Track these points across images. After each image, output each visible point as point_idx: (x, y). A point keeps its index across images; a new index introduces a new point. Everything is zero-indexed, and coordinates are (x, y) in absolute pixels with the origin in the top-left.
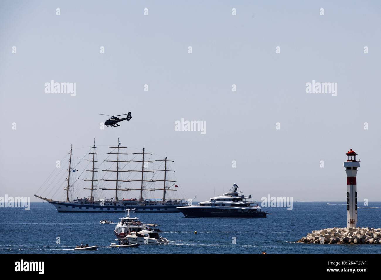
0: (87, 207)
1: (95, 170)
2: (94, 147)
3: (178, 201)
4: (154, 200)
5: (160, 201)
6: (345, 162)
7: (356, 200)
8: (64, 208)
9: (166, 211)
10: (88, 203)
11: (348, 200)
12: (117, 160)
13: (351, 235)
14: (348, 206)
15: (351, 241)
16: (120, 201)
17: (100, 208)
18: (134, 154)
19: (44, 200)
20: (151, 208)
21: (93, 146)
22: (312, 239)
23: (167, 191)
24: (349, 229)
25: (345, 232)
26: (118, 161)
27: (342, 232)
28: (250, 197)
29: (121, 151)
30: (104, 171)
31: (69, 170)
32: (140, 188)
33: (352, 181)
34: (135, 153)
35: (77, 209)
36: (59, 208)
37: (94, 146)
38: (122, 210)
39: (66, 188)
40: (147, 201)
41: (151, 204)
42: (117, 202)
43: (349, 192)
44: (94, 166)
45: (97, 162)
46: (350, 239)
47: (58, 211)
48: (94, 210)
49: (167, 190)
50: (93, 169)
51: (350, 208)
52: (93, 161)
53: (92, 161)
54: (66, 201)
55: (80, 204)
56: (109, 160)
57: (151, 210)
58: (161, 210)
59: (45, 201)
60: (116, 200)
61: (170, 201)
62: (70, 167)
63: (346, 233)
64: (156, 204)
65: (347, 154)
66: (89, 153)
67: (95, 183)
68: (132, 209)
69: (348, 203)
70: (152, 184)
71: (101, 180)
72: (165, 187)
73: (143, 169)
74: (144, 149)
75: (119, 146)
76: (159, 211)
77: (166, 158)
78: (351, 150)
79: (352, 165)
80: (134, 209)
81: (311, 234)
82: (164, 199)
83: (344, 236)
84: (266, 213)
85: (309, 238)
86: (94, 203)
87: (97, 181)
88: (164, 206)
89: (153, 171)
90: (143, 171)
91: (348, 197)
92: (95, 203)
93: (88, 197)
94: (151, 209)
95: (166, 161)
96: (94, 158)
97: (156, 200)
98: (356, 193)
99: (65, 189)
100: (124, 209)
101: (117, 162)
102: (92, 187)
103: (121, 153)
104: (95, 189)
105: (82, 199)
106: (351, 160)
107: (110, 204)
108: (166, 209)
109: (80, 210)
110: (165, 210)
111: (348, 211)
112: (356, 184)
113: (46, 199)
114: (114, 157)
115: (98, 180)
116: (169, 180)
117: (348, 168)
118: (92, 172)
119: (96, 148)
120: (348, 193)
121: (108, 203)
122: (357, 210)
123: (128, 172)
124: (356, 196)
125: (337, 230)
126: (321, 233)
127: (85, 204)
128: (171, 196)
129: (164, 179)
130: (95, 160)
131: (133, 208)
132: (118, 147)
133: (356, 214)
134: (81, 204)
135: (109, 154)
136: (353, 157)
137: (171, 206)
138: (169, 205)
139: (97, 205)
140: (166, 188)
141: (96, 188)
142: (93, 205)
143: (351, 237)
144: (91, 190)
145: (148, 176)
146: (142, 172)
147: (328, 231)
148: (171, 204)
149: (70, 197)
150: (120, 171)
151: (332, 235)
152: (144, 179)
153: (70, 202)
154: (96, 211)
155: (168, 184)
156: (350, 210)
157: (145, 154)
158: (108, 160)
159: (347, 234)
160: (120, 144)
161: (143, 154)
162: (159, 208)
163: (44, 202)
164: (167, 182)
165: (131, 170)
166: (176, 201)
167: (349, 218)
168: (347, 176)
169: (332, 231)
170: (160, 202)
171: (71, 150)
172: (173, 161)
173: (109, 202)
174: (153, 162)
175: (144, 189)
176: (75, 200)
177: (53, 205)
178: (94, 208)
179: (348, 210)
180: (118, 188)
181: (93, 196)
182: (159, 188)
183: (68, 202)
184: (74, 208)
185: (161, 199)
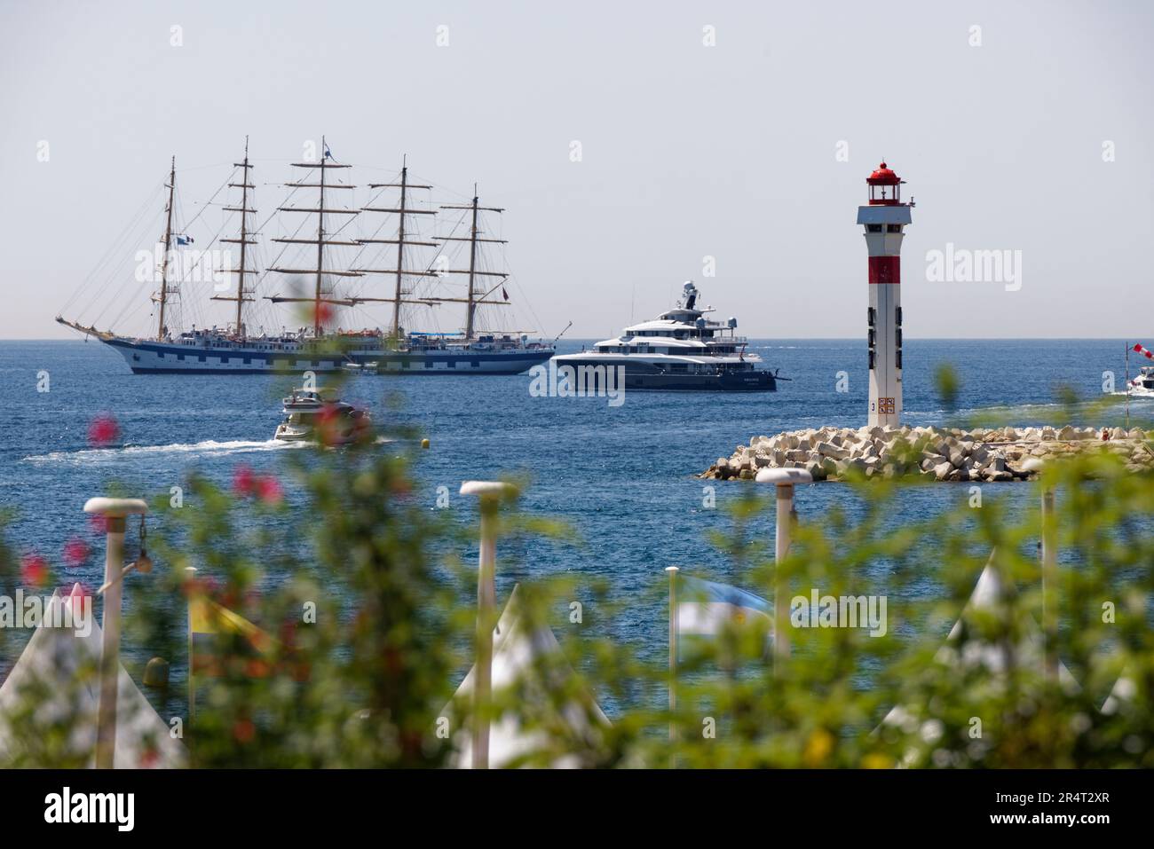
0: (225, 357)
1: (248, 238)
2: (246, 165)
3: (513, 337)
4: (438, 334)
5: (458, 337)
6: (861, 208)
7: (899, 332)
8: (151, 359)
9: (477, 369)
10: (227, 345)
11: (872, 333)
12: (318, 208)
13: (874, 452)
14: (872, 355)
15: (875, 473)
16: (328, 336)
17: (264, 361)
18: (373, 186)
19: (88, 333)
20: (429, 361)
21: (242, 162)
22: (747, 466)
23: (478, 305)
24: (870, 433)
25: (857, 441)
26: (321, 211)
27: (846, 441)
28: (733, 324)
29: (332, 176)
30: (277, 241)
31: (165, 238)
32: (394, 297)
33: (885, 270)
34: (378, 186)
35: (192, 362)
36: (136, 358)
37: (246, 160)
38: (335, 365)
39: (158, 297)
40: (416, 336)
41: (426, 349)
42: (319, 341)
43: (875, 307)
44: (246, 227)
45: (254, 212)
46: (870, 465)
47: (134, 369)
48: (246, 367)
49: (479, 302)
50: (243, 235)
51: (879, 362)
52: (244, 210)
53: (241, 210)
54: (157, 337)
55: (200, 348)
56: (293, 207)
57: (427, 366)
58: (460, 365)
59: (91, 338)
60: (316, 335)
61: (490, 339)
62: (169, 229)
63: (859, 446)
64: (443, 348)
65: (868, 180)
66: (231, 185)
67: (249, 280)
68: (368, 365)
69: (871, 345)
70: (430, 285)
71: (268, 270)
72: (471, 295)
73: (401, 236)
74: (405, 169)
75: (326, 163)
76: (451, 369)
77: (475, 200)
78: (883, 166)
79: (885, 217)
80: (374, 364)
81: (745, 450)
82: (470, 332)
83: (851, 455)
84: (774, 375)
85: (735, 463)
86: (244, 343)
87: (257, 273)
88: (471, 352)
89: (433, 241)
90: (401, 243)
91: (871, 323)
92: (249, 343)
93: (229, 324)
94: (429, 364)
95: (475, 208)
96: (245, 199)
97: (443, 335)
98: (899, 310)
99: (154, 301)
100: (343, 363)
101: (318, 214)
102: (240, 293)
103: (331, 184)
104: (251, 300)
105: (207, 330)
106: (883, 201)
107: (298, 349)
108: (475, 364)
109: (202, 366)
110: (472, 365)
111: (871, 371)
112: (898, 281)
113: (92, 330)
114: (310, 198)
115: (260, 269)
116: (486, 271)
117: (873, 228)
118: (239, 245)
119: (251, 167)
120: (871, 311)
121: (290, 345)
122: (900, 368)
123: (354, 244)
124: (899, 322)
125: (832, 435)
126: (777, 444)
127: (218, 346)
128: (492, 322)
129: (469, 269)
130: (248, 207)
131: (371, 361)
132: (323, 166)
133: (898, 380)
134: (204, 348)
135: (295, 185)
136: (888, 189)
137: (492, 353)
138: (486, 350)
139: (254, 350)
140: (476, 298)
141: (252, 295)
142: (242, 350)
143: (873, 460)
144: (237, 302)
145: (417, 258)
146: (398, 245)
147: (800, 439)
148: (491, 349)
149: (168, 323)
150: (327, 243)
151: (813, 450)
152: (404, 269)
153: (171, 341)
154: (253, 368)
155: (482, 283)
156: (877, 368)
157: (408, 186)
158: (290, 208)
159: (863, 449)
160: (328, 154)
161: (401, 188)
162: (451, 360)
163: (86, 341)
164: (477, 275)
165: (363, 239)
166: (507, 338)
167: (874, 395)
168: (870, 253)
169: (813, 439)
170: (458, 341)
171: (173, 173)
172: (499, 211)
173: (293, 340)
174: (433, 213)
175: (407, 299)
176: (184, 335)
177: (116, 351)
178: (247, 361)
179: (871, 367)
180: (322, 296)
181: (242, 322)
182: (454, 298)
183: (164, 341)
184: (183, 359)
185: (458, 332)
